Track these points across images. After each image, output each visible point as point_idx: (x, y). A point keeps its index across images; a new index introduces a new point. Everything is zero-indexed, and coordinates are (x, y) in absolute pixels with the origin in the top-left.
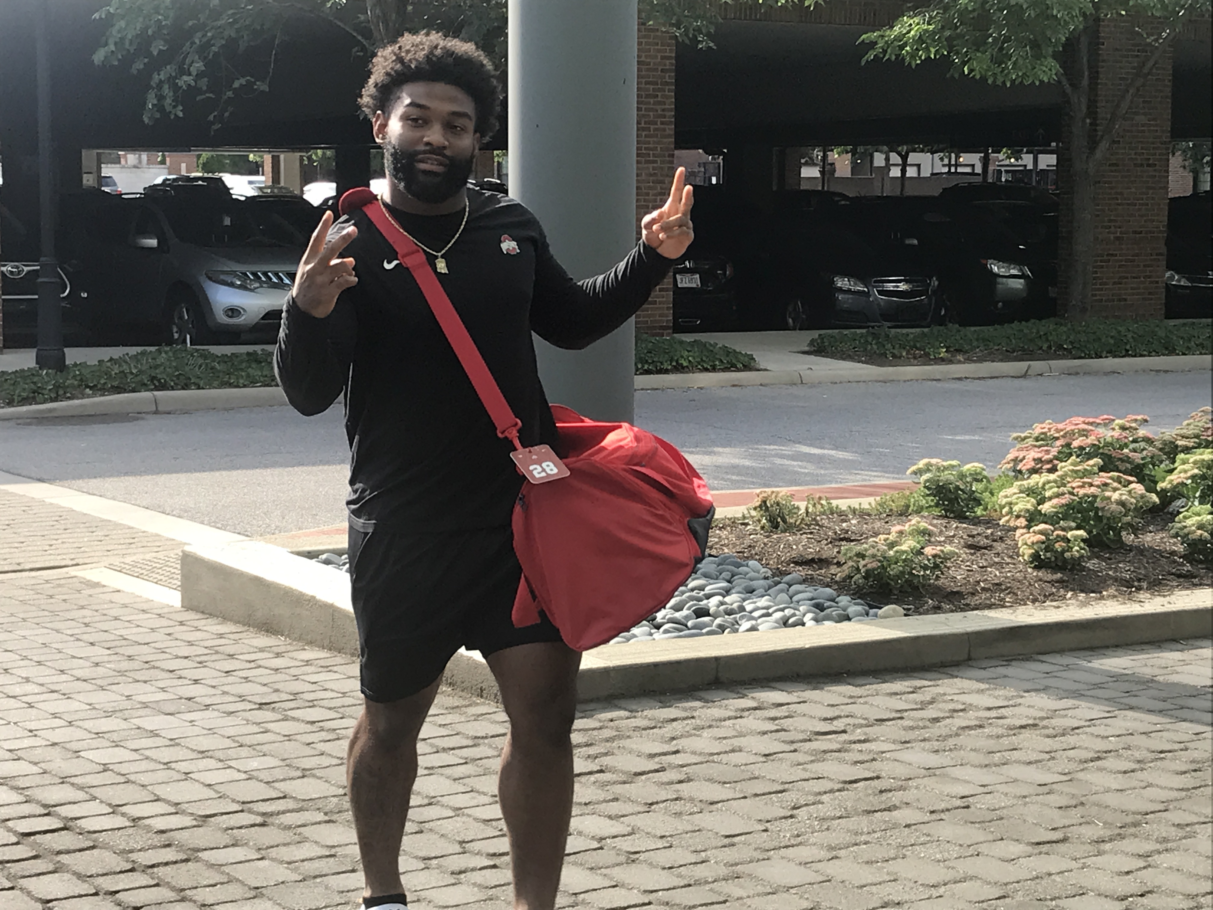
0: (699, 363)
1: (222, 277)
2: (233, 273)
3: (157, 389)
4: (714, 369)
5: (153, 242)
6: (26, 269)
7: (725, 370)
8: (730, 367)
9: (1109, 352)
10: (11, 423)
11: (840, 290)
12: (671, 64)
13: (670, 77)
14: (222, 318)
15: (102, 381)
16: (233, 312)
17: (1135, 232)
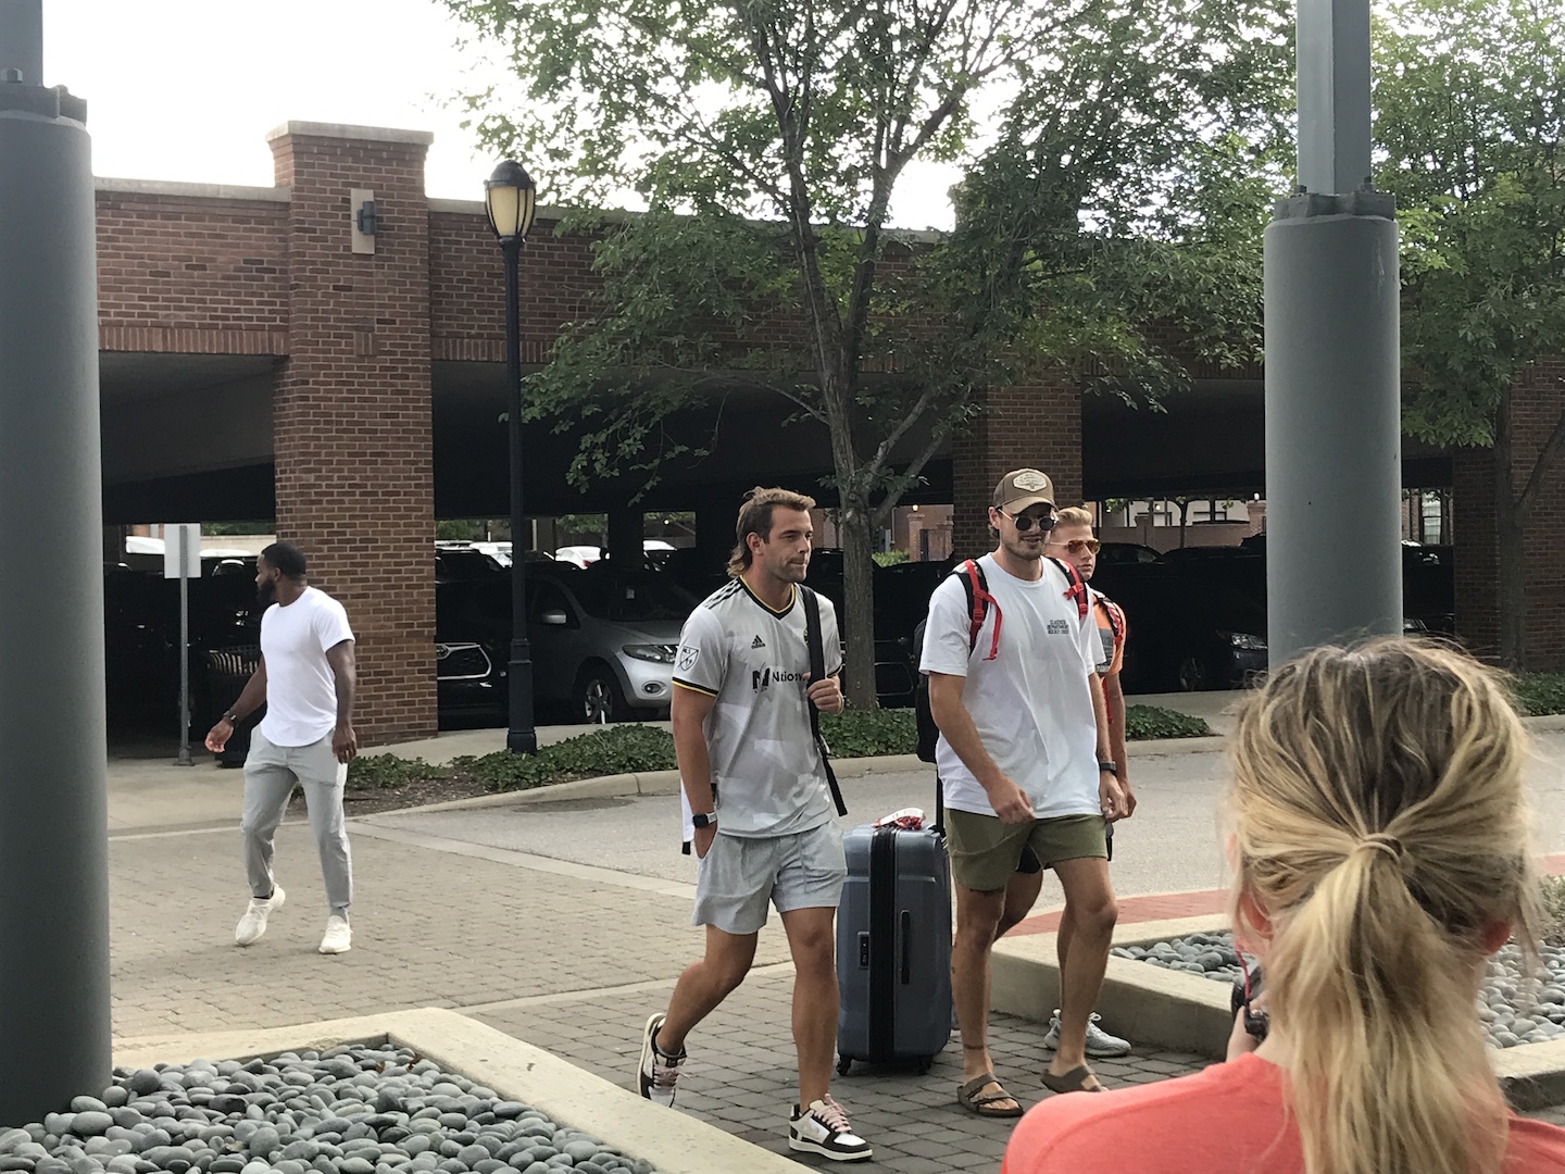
0: (1155, 730)
1: (640, 652)
2: (650, 648)
3: (636, 770)
4: (1170, 736)
5: (560, 618)
6: (451, 649)
7: (1182, 735)
8: (1185, 734)
9: (1555, 708)
10: (507, 811)
11: (1238, 648)
12: (1077, 424)
13: (1077, 437)
14: (642, 695)
15: (579, 764)
16: (652, 687)
17: (1537, 583)
